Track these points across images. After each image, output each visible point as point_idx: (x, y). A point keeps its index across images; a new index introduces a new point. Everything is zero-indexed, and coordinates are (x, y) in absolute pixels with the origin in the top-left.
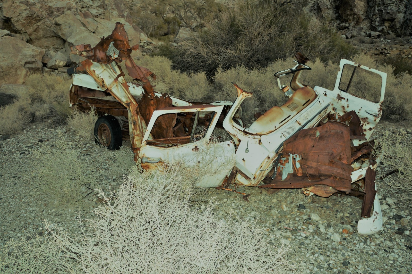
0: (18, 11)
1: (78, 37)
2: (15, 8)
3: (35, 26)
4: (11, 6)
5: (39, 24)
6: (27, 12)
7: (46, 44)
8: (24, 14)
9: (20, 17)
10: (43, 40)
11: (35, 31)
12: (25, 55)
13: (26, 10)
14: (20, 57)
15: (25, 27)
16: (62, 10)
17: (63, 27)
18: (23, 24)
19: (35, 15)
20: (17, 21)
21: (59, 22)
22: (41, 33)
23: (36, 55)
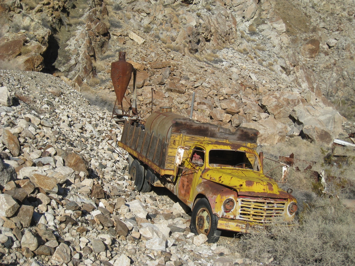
0: (271, 102)
1: (306, 119)
2: (270, 100)
3: (279, 111)
4: (268, 99)
5: (281, 109)
6: (276, 102)
7: (283, 121)
8: (274, 104)
9: (271, 105)
10: (282, 119)
11: (278, 113)
12: (278, 128)
13: (275, 101)
14: (276, 129)
15: (273, 111)
16: (294, 101)
17: (297, 112)
18: (272, 110)
19: (280, 105)
20: (270, 108)
21: (295, 110)
22: (282, 114)
23: (283, 128)
